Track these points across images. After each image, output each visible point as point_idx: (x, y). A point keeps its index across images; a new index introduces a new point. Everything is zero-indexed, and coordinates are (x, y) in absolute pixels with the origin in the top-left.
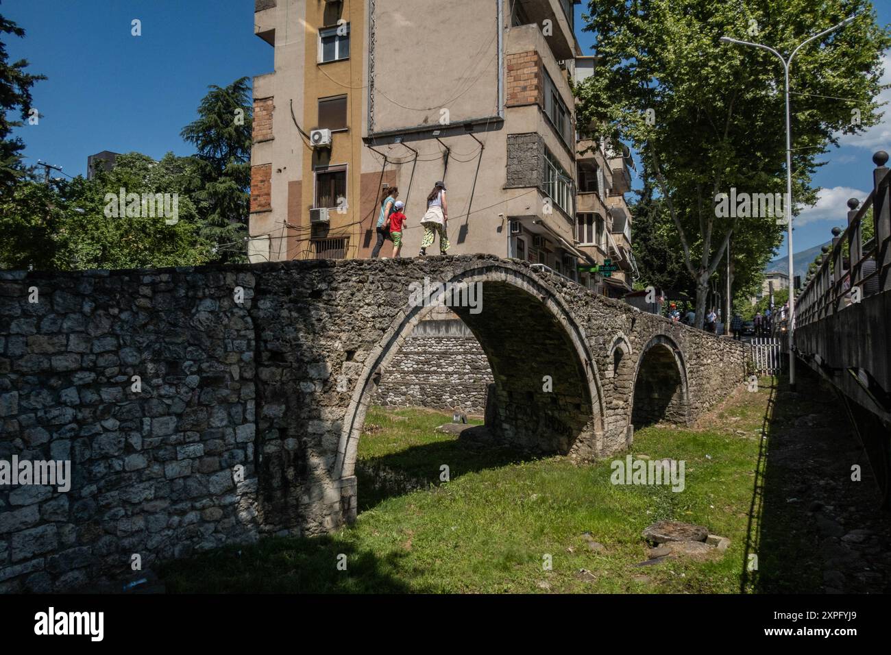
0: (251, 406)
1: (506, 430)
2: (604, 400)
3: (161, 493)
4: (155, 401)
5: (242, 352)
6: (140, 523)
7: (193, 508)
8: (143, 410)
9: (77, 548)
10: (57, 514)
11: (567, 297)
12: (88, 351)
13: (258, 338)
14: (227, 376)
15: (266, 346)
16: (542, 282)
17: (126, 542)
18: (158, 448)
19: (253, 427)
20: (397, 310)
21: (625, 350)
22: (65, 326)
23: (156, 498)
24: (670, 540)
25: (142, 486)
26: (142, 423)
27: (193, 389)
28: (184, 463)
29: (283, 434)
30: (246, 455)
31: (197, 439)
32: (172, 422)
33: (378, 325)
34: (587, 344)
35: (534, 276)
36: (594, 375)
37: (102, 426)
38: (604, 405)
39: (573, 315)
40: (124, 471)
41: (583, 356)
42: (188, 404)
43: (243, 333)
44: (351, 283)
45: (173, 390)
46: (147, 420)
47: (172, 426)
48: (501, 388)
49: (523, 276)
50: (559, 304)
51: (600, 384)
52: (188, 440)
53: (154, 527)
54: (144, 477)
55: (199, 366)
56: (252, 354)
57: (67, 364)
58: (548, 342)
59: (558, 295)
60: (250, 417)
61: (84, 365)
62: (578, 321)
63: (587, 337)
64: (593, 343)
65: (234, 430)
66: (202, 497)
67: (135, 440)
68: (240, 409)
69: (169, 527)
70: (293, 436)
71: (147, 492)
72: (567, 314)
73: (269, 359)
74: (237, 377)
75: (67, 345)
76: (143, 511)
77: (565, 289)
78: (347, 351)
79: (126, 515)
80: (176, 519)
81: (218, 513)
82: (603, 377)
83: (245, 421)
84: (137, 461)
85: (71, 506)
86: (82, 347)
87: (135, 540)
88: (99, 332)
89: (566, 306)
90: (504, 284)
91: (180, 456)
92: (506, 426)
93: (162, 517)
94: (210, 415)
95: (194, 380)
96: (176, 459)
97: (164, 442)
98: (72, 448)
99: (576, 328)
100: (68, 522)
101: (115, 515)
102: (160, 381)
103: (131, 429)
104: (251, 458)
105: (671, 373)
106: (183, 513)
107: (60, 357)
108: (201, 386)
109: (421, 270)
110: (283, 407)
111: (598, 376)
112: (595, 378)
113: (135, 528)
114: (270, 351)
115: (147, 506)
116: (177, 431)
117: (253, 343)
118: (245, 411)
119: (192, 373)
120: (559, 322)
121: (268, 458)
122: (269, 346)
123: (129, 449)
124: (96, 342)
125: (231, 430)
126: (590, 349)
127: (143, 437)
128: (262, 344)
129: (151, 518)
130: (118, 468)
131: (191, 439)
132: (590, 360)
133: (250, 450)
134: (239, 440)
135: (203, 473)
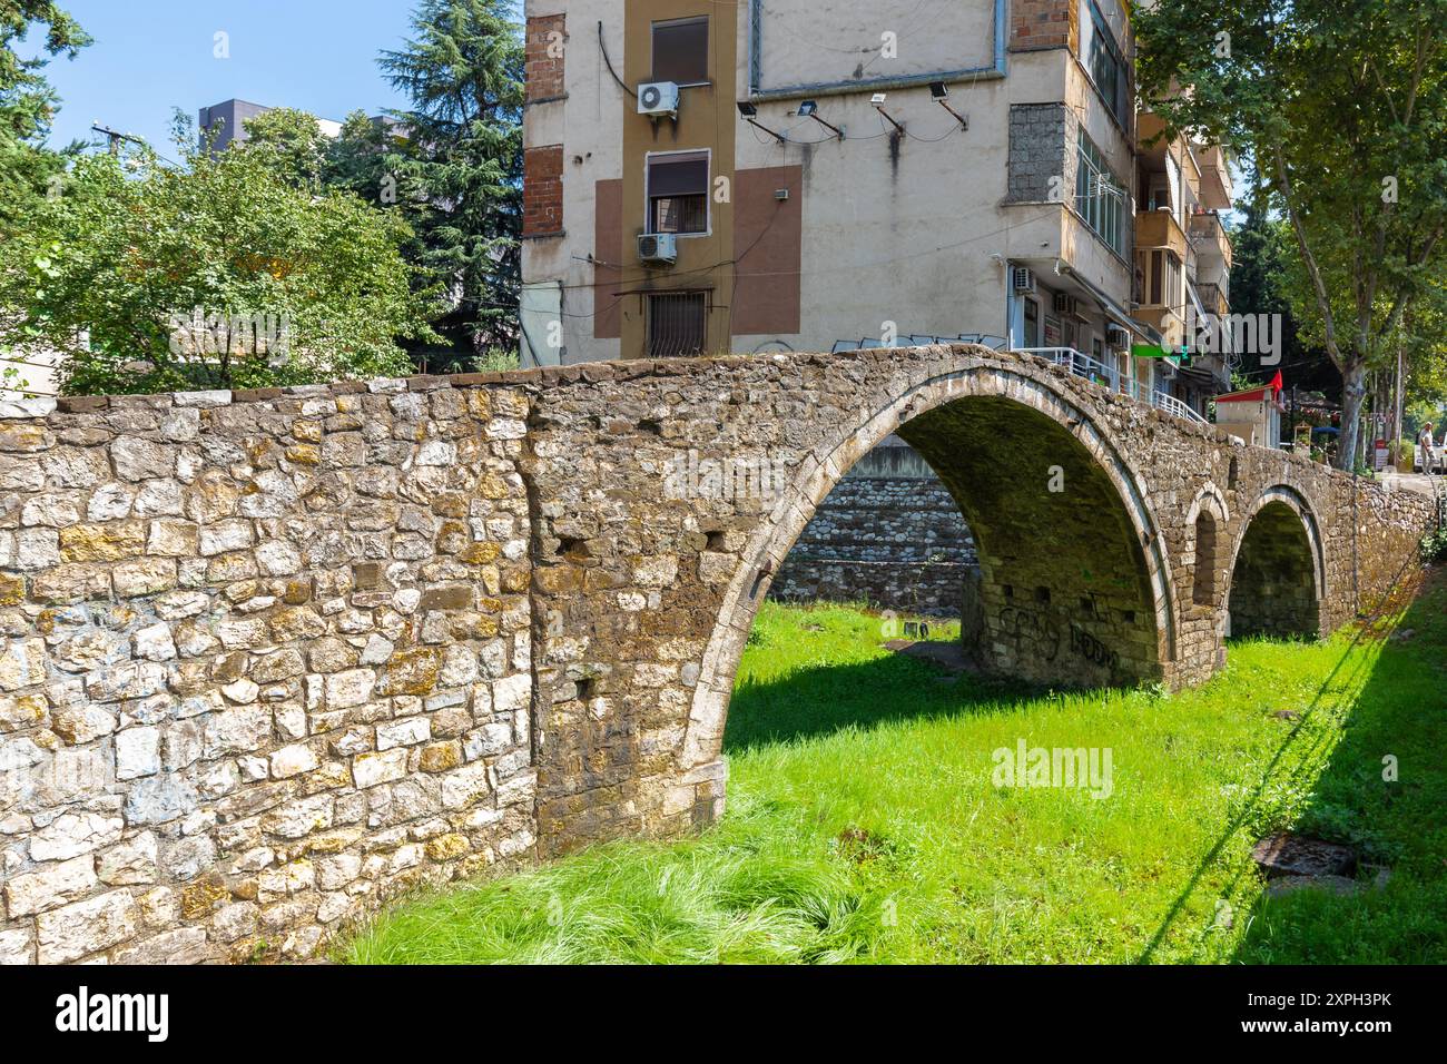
0: (523, 640)
1: (1001, 654)
2: (1176, 604)
3: (346, 816)
4: (332, 642)
5: (504, 540)
6: (303, 872)
7: (412, 838)
8: (308, 659)
9: (175, 933)
10: (134, 870)
11: (1117, 423)
12: (191, 553)
13: (535, 513)
14: (475, 588)
15: (551, 529)
16: (1071, 396)
17: (276, 914)
18: (342, 729)
19: (527, 680)
20: (804, 452)
21: (1217, 514)
22: (140, 505)
23: (336, 826)
25: (307, 803)
26: (305, 684)
27: (408, 615)
28: (394, 756)
29: (586, 688)
30: (514, 734)
31: (417, 708)
32: (366, 681)
34: (1149, 506)
35: (1056, 384)
36: (1160, 560)
37: (224, 697)
38: (1177, 614)
39: (1125, 454)
40: (272, 779)
41: (1140, 526)
42: (400, 644)
43: (505, 504)
45: (367, 619)
46: (315, 680)
47: (366, 688)
48: (992, 580)
49: (1035, 383)
50: (1100, 434)
51: (1169, 577)
52: (398, 713)
53: (331, 878)
54: (312, 788)
55: (420, 570)
56: (523, 544)
57: (148, 579)
58: (1078, 500)
59: (1098, 419)
60: (522, 662)
61: (183, 580)
62: (1134, 467)
63: (1149, 493)
64: (1160, 502)
65: (491, 689)
66: (427, 816)
67: (293, 719)
68: (498, 647)
69: (363, 877)
70: (604, 694)
71: (319, 815)
72: (1114, 452)
73: (559, 551)
74: (494, 588)
75: (146, 544)
76: (309, 851)
77: (1112, 407)
78: (707, 534)
79: (276, 863)
80: (376, 862)
81: (461, 844)
82: (1176, 563)
83: (512, 668)
84: (296, 758)
85: (162, 853)
86: (178, 546)
87: (294, 906)
88: (213, 515)
89: (1114, 440)
90: (1002, 401)
91: (383, 744)
92: (999, 647)
93: (350, 862)
94: (444, 662)
95: (410, 598)
96: (376, 749)
97: (351, 720)
98: (164, 741)
99: (1130, 478)
100: (156, 884)
101: (253, 863)
102: (340, 603)
103: (282, 699)
104: (524, 737)
105: (1296, 550)
106: (388, 850)
107: (133, 567)
108: (424, 608)
109: (848, 377)
110: (586, 640)
111: (1166, 563)
112: (1161, 567)
113: (294, 885)
114: (560, 536)
115: (319, 842)
116: (377, 694)
117: (526, 523)
118: (511, 651)
119: (405, 584)
120: (1101, 468)
121: (557, 735)
122: (558, 529)
123: (279, 736)
124: (207, 534)
125: (482, 690)
126: (1154, 517)
127: (307, 711)
128: (544, 524)
129: (326, 863)
130: (258, 774)
131: (405, 711)
132: (1154, 534)
133: (523, 720)
134: (500, 706)
135: (428, 772)
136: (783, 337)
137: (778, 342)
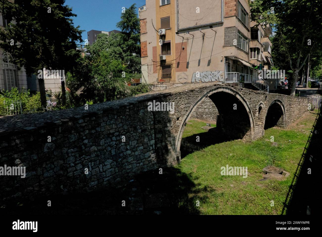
0: (153, 135)
1: (223, 130)
2: (254, 123)
3: (135, 159)
4: (132, 137)
5: (151, 122)
6: (130, 166)
7: (142, 162)
8: (129, 140)
9: (118, 173)
10: (114, 166)
11: (243, 93)
12: (117, 128)
13: (154, 118)
14: (147, 128)
15: (156, 120)
16: (235, 90)
17: (128, 171)
18: (133, 148)
19: (154, 140)
20: (191, 105)
21: (263, 107)
22: (112, 122)
23: (134, 160)
24: (271, 173)
25: (130, 158)
26: (129, 143)
27: (140, 133)
28: (139, 151)
29: (162, 142)
30: (153, 148)
31: (142, 145)
32: (136, 142)
33: (185, 110)
34: (249, 107)
35: (232, 88)
36: (252, 116)
37: (121, 145)
38: (255, 124)
39: (245, 98)
40: (126, 155)
41: (248, 110)
42: (139, 137)
43: (150, 117)
44: (177, 99)
45: (135, 134)
46: (130, 142)
47: (136, 143)
48: (221, 117)
49: (228, 89)
50: (240, 95)
51: (253, 118)
52: (139, 146)
53: (133, 167)
54: (131, 156)
55: (141, 127)
56: (153, 122)
57: (113, 131)
59: (240, 93)
60: (153, 138)
61: (116, 131)
62: (246, 100)
63: (249, 104)
64: (251, 106)
65: (150, 142)
66: (144, 159)
67: (128, 147)
68: (151, 136)
69: (137, 167)
70: (164, 142)
71: (132, 159)
72: (243, 98)
73: (157, 123)
74: (150, 128)
75: (112, 127)
76: (131, 163)
77: (242, 91)
78: (177, 118)
79: (128, 165)
80: (138, 165)
81: (147, 162)
82: (254, 116)
83: (152, 139)
84: (129, 152)
85: (116, 164)
86: (116, 127)
87: (130, 170)
88: (119, 123)
89: (242, 96)
90: (222, 92)
91: (138, 150)
92: (223, 129)
93: (135, 164)
94: (144, 139)
95: (140, 131)
96: (137, 151)
97: (134, 147)
98: (116, 151)
99: (246, 102)
100: (116, 167)
101: (125, 165)
102: (132, 132)
103: (127, 145)
104: (154, 148)
106: (139, 163)
107: (111, 130)
108: (142, 132)
109: (197, 92)
110: (161, 135)
111: (253, 116)
112: (252, 117)
113: (130, 168)
114: (158, 120)
115: (132, 162)
116: (137, 144)
117: (153, 119)
118: (152, 137)
119: (139, 129)
120: (240, 101)
121: (158, 148)
122: (157, 119)
123: (127, 150)
124: (118, 125)
125: (149, 142)
126: (250, 108)
127: (130, 146)
128: (155, 119)
129: (133, 165)
130: (125, 154)
131: (140, 145)
132: (250, 111)
133: (154, 146)
134: (151, 144)
135: (143, 153)
136: (184, 72)
137: (183, 73)
